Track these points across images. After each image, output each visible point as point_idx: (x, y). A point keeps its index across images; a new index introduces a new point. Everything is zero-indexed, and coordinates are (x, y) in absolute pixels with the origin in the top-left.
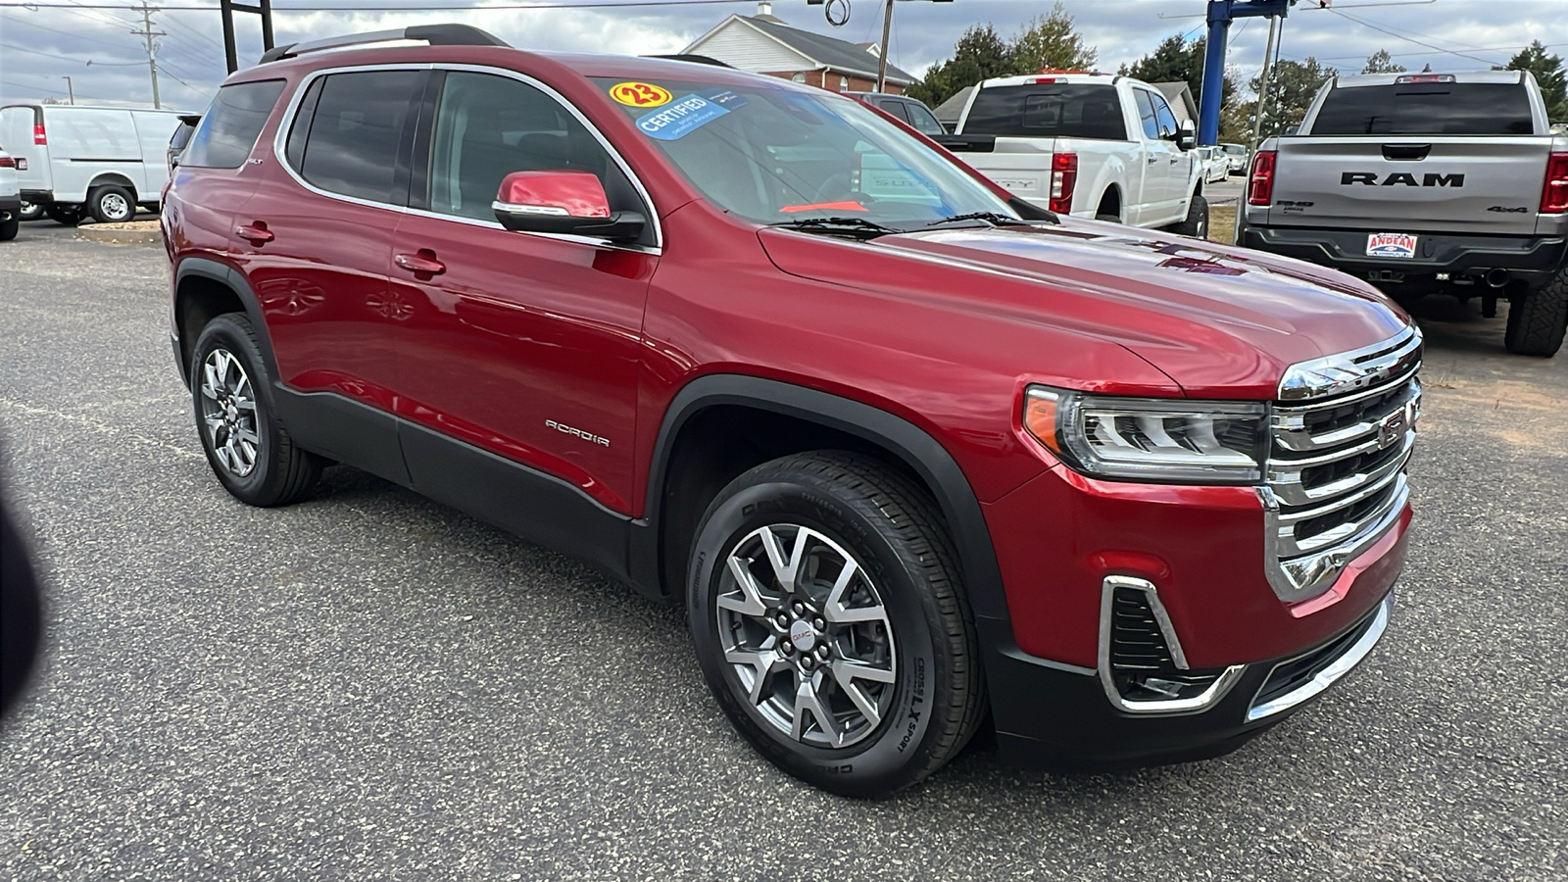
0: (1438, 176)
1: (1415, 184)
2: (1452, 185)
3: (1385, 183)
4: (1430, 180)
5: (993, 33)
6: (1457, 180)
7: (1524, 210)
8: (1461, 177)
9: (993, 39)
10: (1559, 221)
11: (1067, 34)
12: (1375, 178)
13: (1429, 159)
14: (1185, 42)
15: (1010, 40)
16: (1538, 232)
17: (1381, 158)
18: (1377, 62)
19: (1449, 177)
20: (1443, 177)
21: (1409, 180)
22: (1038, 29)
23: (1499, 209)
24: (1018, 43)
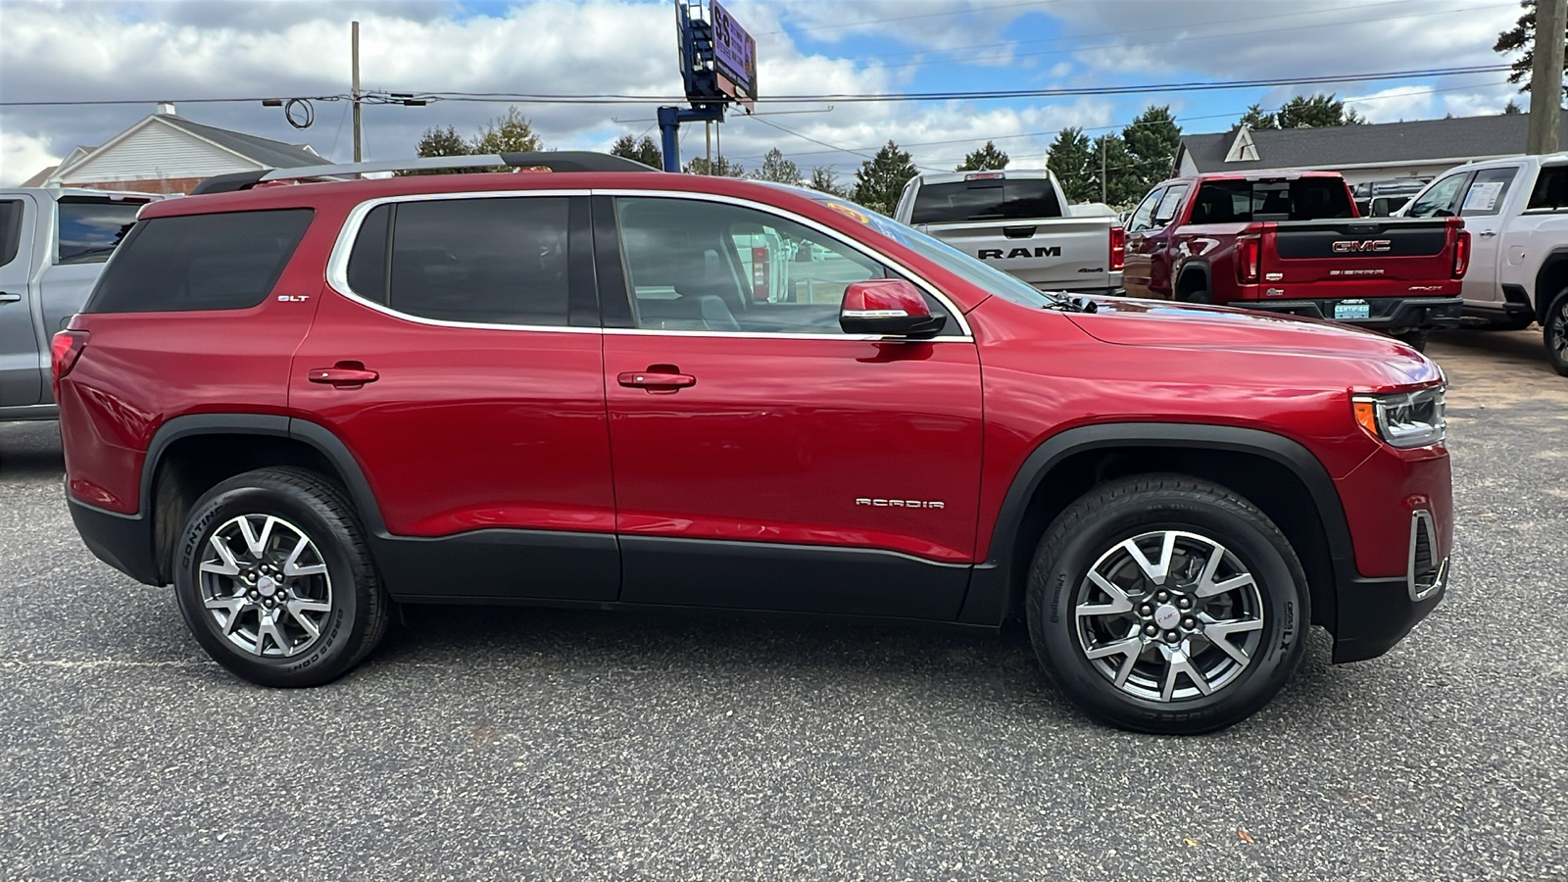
0: (1044, 249)
1: (1030, 256)
2: (1054, 255)
3: (1010, 257)
4: (1039, 252)
5: (455, 135)
6: (1057, 251)
7: (1101, 270)
8: (1059, 248)
9: (456, 140)
10: (1121, 276)
11: (526, 136)
12: (1002, 253)
13: (1035, 236)
14: (635, 143)
15: (471, 142)
16: (1111, 285)
17: (1004, 238)
18: (773, 159)
19: (1051, 249)
20: (1048, 249)
21: (1025, 253)
22: (497, 131)
23: (1085, 270)
24: (480, 145)
